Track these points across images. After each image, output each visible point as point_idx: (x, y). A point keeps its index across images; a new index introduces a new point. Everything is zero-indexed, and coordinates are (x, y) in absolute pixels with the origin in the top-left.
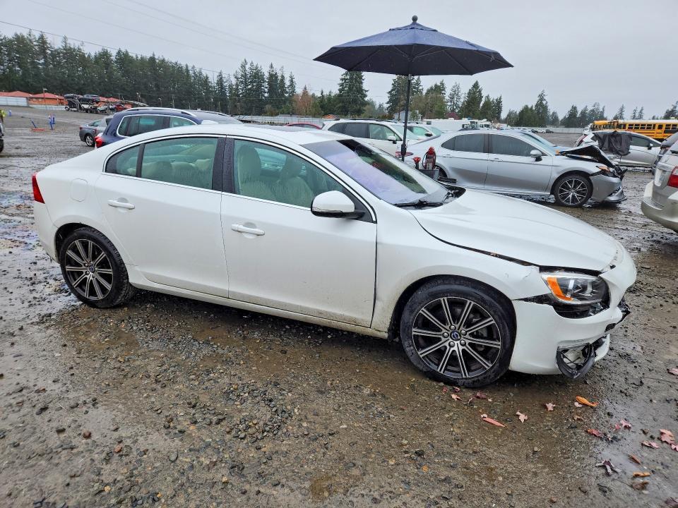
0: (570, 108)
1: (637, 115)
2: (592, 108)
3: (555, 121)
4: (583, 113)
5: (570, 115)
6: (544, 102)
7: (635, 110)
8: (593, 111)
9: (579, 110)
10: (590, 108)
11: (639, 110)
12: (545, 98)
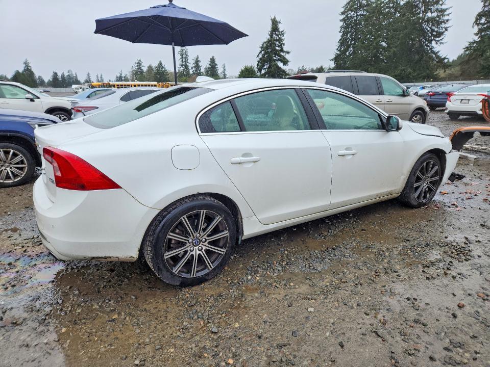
0: (52, 74)
1: (100, 79)
2: (68, 74)
3: (42, 83)
4: (63, 77)
5: (53, 79)
6: (29, 68)
7: (97, 76)
8: (69, 76)
9: (60, 74)
10: (66, 74)
11: (99, 76)
12: (30, 65)
